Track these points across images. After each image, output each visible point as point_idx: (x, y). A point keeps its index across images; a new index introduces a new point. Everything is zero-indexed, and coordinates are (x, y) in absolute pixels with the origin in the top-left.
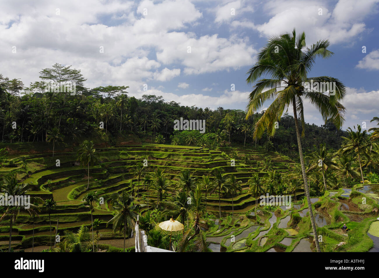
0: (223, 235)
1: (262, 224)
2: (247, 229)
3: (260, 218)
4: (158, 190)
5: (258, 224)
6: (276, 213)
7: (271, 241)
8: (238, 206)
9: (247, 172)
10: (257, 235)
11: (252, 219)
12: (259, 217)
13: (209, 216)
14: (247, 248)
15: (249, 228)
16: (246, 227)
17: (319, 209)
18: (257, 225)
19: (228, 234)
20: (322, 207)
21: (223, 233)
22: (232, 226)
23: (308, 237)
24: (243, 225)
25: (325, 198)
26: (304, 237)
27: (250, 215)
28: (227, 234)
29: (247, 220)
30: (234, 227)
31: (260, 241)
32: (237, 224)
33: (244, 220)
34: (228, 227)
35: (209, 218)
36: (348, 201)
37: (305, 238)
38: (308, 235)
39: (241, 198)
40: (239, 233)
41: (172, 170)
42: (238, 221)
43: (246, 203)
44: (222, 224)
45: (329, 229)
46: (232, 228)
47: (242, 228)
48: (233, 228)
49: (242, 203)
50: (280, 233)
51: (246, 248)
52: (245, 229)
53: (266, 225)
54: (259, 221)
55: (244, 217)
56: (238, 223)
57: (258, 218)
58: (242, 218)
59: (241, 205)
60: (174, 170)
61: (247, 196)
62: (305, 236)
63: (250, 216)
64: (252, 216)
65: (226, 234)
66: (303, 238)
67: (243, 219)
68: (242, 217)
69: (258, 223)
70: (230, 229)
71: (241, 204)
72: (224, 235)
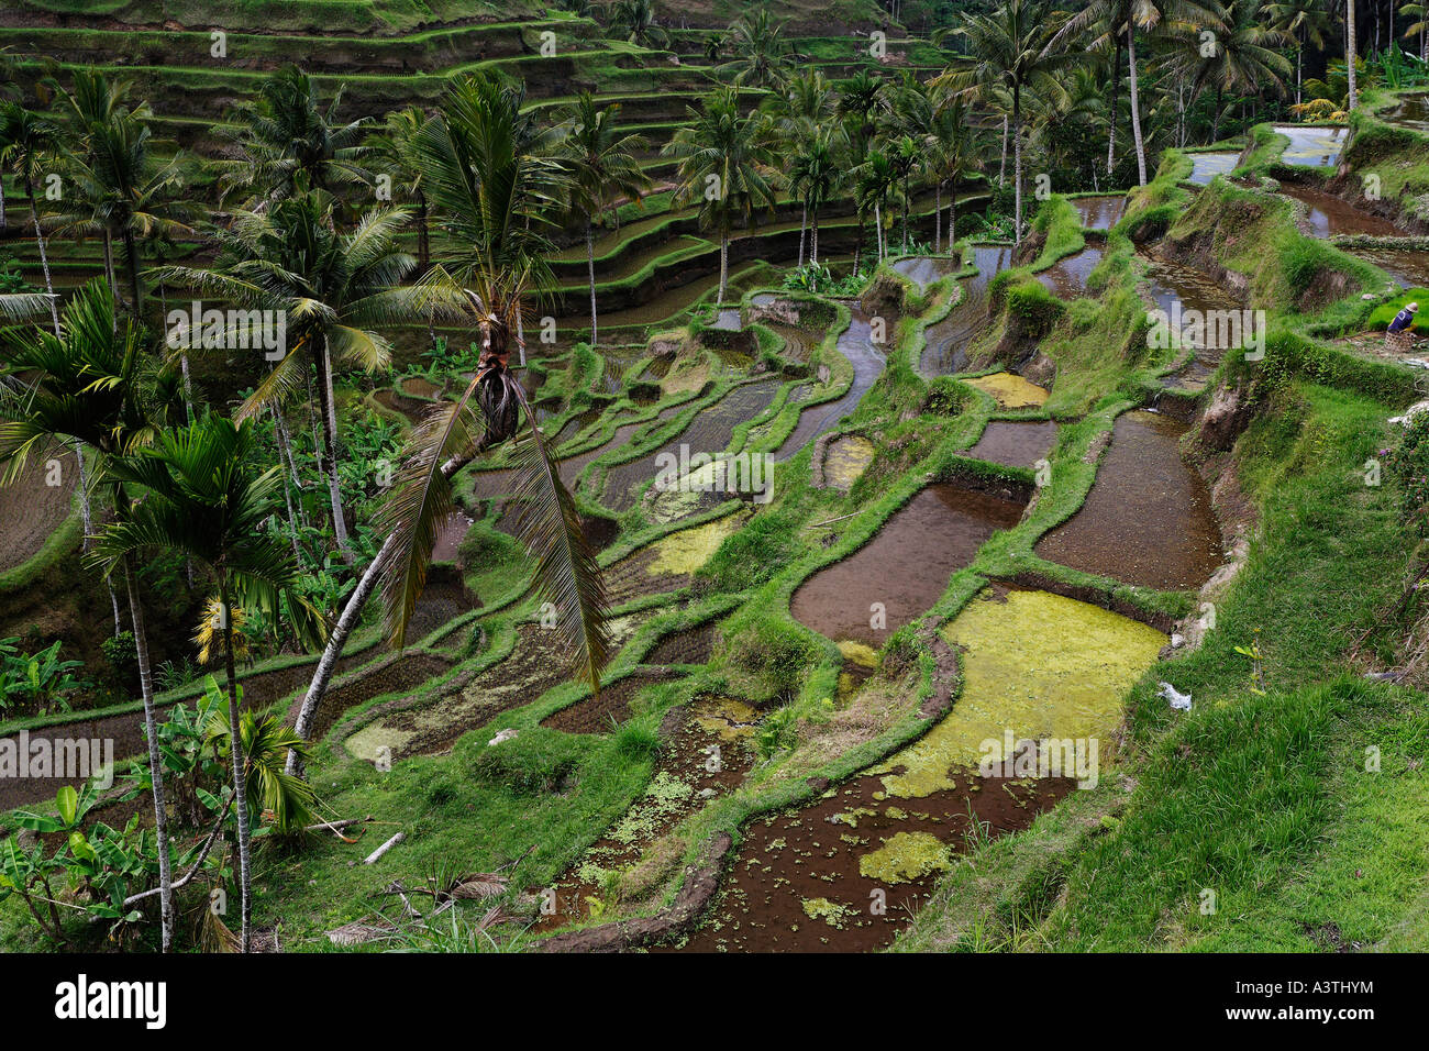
0: (575, 451)
1: (793, 373)
2: (714, 403)
3: (779, 338)
4: (106, 213)
5: (773, 370)
6: (870, 304)
7: (900, 454)
8: (622, 291)
9: (655, 91)
10: (787, 430)
11: (729, 347)
12: (774, 333)
13: (453, 358)
14: (741, 508)
15: (725, 396)
16: (701, 395)
17: (1159, 247)
18: (770, 379)
19: (601, 445)
20: (1177, 233)
21: (571, 442)
22: (609, 397)
23: (1148, 403)
24: (675, 386)
25: (1178, 185)
26: (1129, 404)
27: (712, 327)
28: (594, 445)
29: (702, 360)
30: (626, 403)
31: (824, 460)
32: (644, 386)
33: (679, 361)
34: (585, 409)
35: (457, 366)
36: (1326, 186)
37: (1134, 409)
38: (1150, 392)
39: (631, 244)
40: (674, 430)
41: (176, 90)
42: (644, 371)
43: (659, 271)
44: (543, 394)
45: (1315, 334)
46: (617, 406)
47: (674, 402)
48: (622, 409)
49: (641, 272)
50: (939, 404)
51: (735, 512)
52: (706, 407)
53: (823, 373)
54: (773, 354)
55: (674, 343)
56: (650, 380)
57: (767, 342)
58: (665, 349)
59: (637, 283)
60: (188, 93)
61: (661, 231)
62: (1130, 398)
63: (714, 331)
64: (725, 332)
65: (588, 445)
66: (1122, 413)
67: (671, 356)
68: (667, 342)
69: (772, 365)
70: (605, 416)
71: (635, 276)
72: (580, 448)
